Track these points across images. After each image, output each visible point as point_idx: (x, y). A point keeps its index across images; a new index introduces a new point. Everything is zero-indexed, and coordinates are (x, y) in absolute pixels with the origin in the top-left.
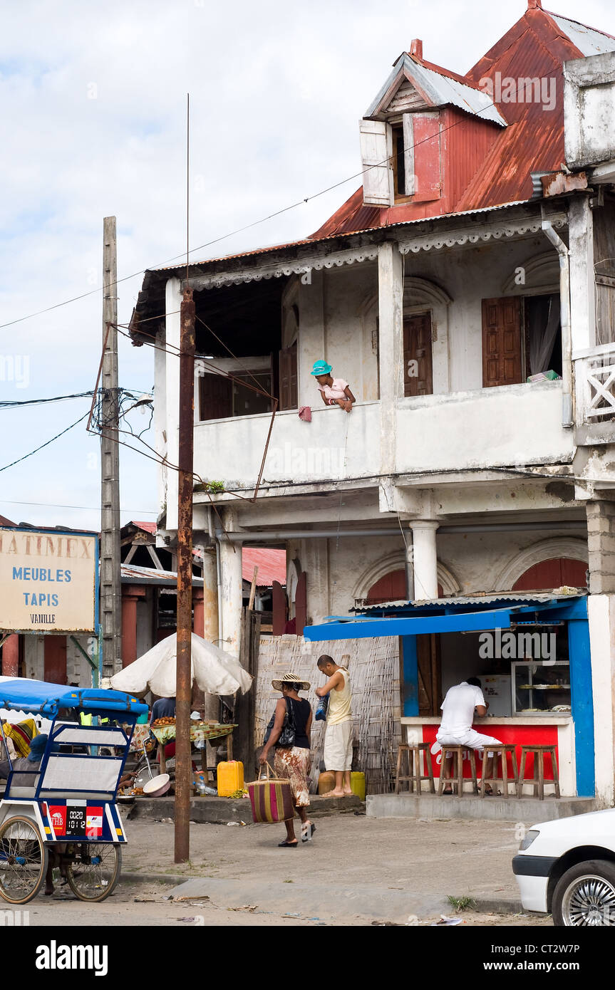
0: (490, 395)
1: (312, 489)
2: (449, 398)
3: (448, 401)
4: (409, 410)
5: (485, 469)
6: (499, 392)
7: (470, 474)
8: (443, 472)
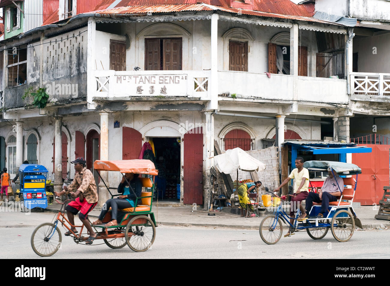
0: (326, 80)
1: (270, 101)
2: (315, 79)
3: (314, 80)
4: (302, 81)
5: (326, 103)
6: (329, 80)
7: (321, 104)
8: (313, 102)
